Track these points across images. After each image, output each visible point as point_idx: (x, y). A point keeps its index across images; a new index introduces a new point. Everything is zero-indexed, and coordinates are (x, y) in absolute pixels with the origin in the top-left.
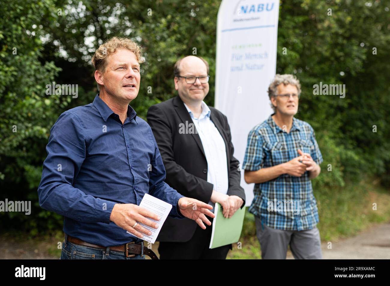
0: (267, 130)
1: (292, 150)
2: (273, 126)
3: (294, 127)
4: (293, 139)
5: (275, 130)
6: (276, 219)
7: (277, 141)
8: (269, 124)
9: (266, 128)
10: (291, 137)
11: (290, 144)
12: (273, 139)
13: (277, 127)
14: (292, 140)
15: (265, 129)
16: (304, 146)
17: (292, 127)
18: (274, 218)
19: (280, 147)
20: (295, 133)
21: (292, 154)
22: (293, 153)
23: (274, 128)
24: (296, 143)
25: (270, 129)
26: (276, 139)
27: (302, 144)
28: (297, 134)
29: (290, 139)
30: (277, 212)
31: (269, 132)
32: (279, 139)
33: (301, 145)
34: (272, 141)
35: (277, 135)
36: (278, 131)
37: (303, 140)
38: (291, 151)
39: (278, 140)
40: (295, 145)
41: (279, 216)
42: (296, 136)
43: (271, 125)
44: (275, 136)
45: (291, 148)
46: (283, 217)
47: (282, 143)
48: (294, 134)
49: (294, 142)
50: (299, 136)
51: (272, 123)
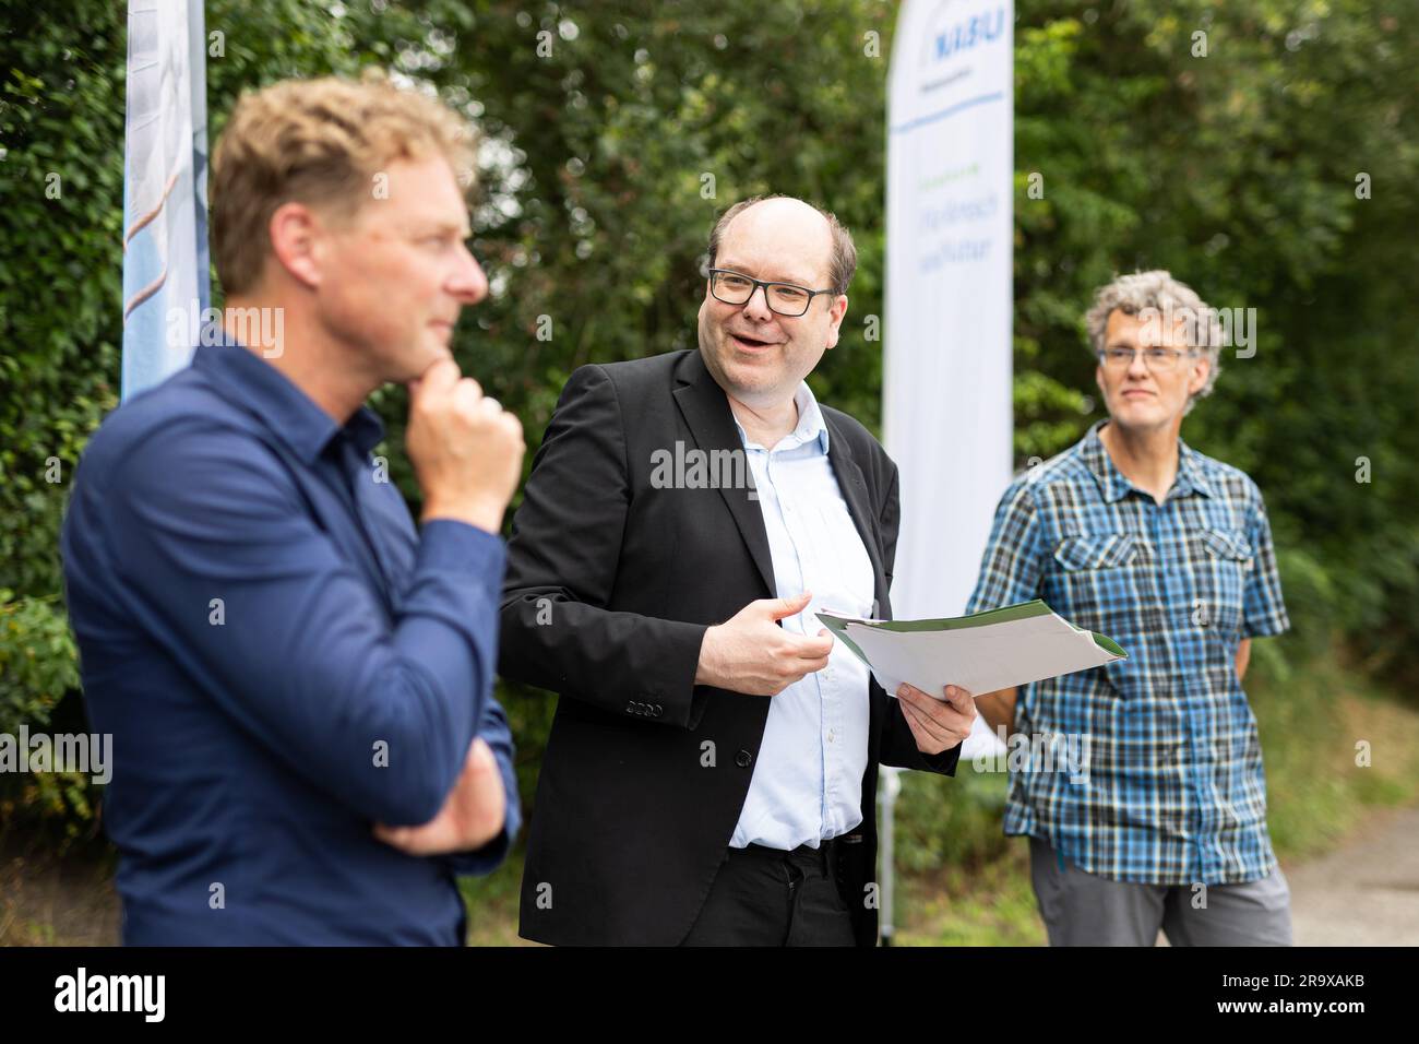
0: (1079, 489)
1: (1176, 567)
2: (1102, 473)
3: (1184, 483)
4: (1181, 525)
5: (1109, 489)
6: (1118, 842)
7: (1114, 533)
8: (1085, 462)
9: (1075, 478)
10: (1172, 521)
11: (1167, 546)
12: (1102, 524)
13: (1119, 477)
14: (1176, 531)
15: (1071, 484)
16: (1222, 557)
17: (1176, 484)
18: (1111, 837)
19: (1128, 555)
20: (1188, 503)
21: (1174, 585)
22: (1178, 579)
23: (1108, 479)
24: (1190, 543)
25: (1092, 483)
26: (1112, 523)
27: (1215, 549)
28: (1195, 509)
29: (1169, 527)
30: (1124, 812)
31: (1087, 494)
32: (1125, 523)
33: (1208, 549)
34: (1097, 530)
35: (1115, 507)
36: (1121, 493)
37: (1217, 532)
38: (1171, 573)
39: (1120, 529)
40: (1186, 552)
41: (1131, 831)
42: (1190, 514)
43: (1094, 468)
44: (1110, 512)
45: (1169, 561)
46: (1144, 832)
47: (1137, 540)
48: (1182, 509)
49: (1184, 538)
50: (1202, 513)
51: (1100, 459)
